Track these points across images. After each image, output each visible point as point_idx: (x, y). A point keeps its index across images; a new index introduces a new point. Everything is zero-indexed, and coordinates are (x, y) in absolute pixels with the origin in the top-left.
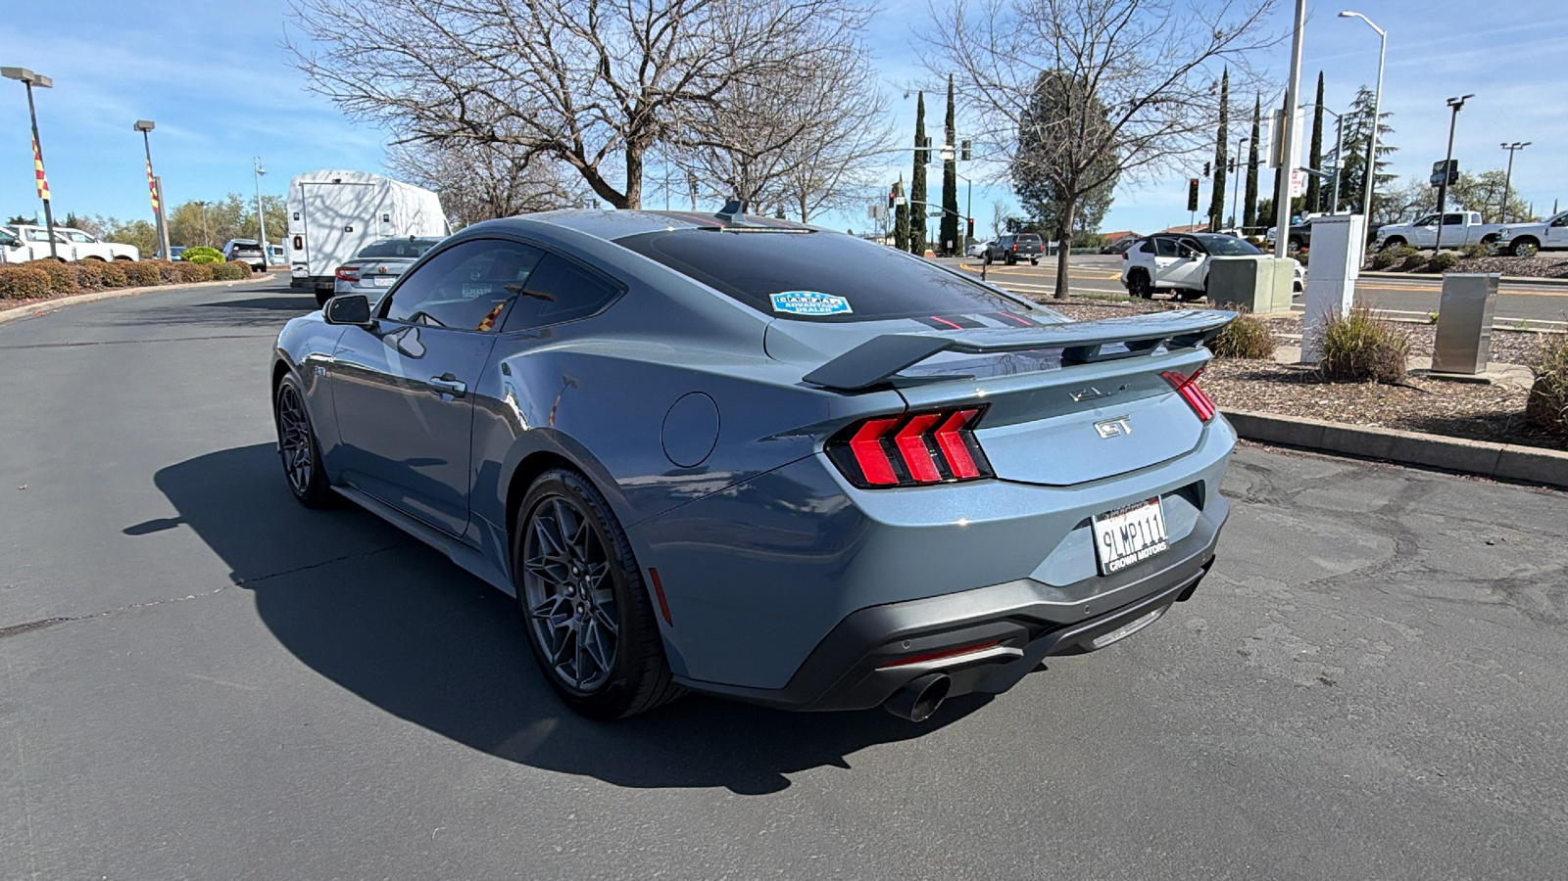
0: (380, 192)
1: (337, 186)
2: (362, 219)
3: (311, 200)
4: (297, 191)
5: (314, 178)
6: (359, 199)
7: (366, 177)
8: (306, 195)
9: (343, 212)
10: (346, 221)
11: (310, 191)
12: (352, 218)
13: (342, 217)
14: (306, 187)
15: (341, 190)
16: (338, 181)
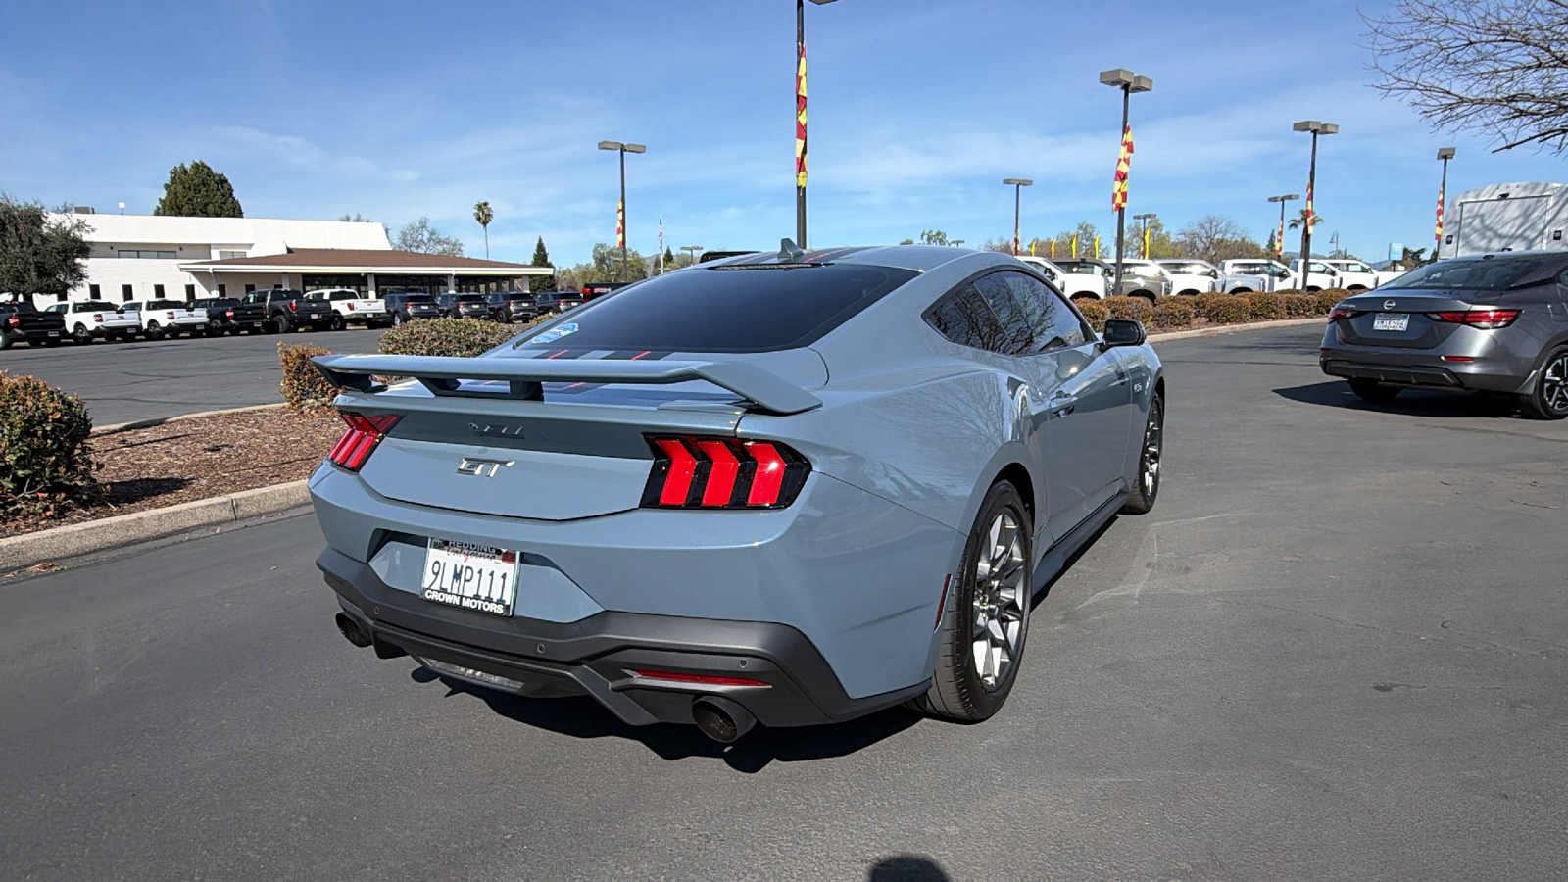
0: (1554, 205)
1: (1503, 202)
2: (1525, 239)
3: (1469, 220)
4: (1455, 212)
5: (1477, 196)
6: (1526, 215)
7: (1541, 187)
8: (1464, 216)
9: (1505, 231)
10: (1505, 241)
11: (1470, 210)
12: (1514, 238)
13: (1501, 237)
14: (1466, 207)
15: (1506, 206)
16: (1504, 196)
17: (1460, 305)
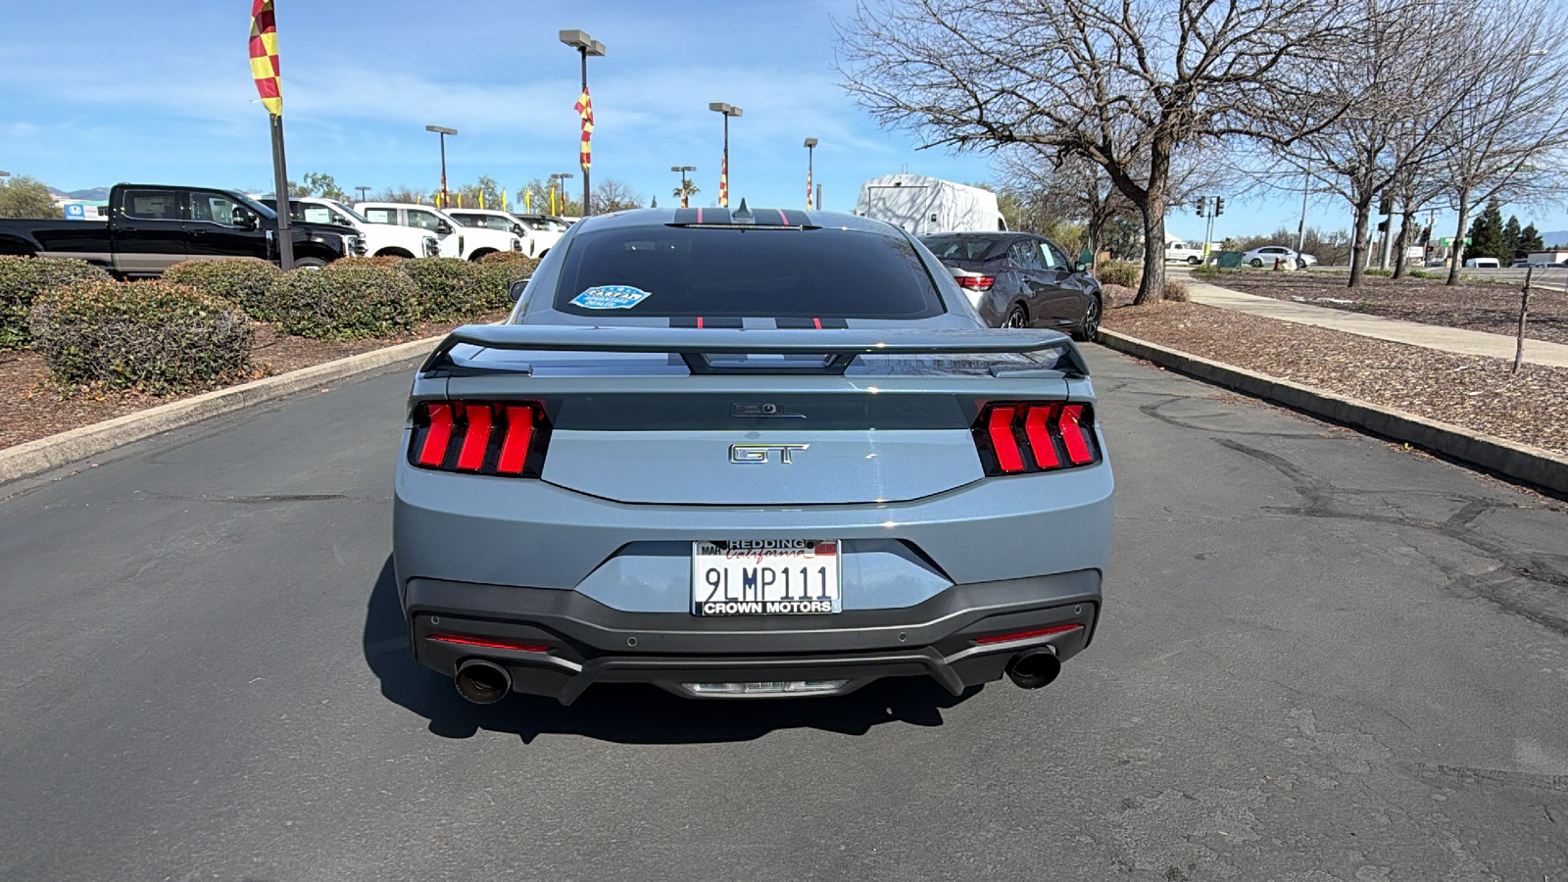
0: (932, 193)
1: (898, 189)
2: (913, 219)
3: (875, 202)
4: (865, 195)
5: (880, 183)
6: (913, 200)
7: (922, 180)
8: (872, 198)
9: (900, 212)
10: (900, 220)
11: (876, 194)
12: (906, 218)
13: (898, 217)
14: (873, 191)
15: (900, 192)
16: (898, 185)
17: (958, 272)
